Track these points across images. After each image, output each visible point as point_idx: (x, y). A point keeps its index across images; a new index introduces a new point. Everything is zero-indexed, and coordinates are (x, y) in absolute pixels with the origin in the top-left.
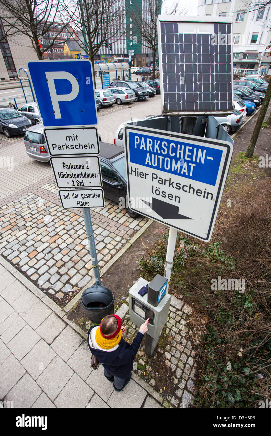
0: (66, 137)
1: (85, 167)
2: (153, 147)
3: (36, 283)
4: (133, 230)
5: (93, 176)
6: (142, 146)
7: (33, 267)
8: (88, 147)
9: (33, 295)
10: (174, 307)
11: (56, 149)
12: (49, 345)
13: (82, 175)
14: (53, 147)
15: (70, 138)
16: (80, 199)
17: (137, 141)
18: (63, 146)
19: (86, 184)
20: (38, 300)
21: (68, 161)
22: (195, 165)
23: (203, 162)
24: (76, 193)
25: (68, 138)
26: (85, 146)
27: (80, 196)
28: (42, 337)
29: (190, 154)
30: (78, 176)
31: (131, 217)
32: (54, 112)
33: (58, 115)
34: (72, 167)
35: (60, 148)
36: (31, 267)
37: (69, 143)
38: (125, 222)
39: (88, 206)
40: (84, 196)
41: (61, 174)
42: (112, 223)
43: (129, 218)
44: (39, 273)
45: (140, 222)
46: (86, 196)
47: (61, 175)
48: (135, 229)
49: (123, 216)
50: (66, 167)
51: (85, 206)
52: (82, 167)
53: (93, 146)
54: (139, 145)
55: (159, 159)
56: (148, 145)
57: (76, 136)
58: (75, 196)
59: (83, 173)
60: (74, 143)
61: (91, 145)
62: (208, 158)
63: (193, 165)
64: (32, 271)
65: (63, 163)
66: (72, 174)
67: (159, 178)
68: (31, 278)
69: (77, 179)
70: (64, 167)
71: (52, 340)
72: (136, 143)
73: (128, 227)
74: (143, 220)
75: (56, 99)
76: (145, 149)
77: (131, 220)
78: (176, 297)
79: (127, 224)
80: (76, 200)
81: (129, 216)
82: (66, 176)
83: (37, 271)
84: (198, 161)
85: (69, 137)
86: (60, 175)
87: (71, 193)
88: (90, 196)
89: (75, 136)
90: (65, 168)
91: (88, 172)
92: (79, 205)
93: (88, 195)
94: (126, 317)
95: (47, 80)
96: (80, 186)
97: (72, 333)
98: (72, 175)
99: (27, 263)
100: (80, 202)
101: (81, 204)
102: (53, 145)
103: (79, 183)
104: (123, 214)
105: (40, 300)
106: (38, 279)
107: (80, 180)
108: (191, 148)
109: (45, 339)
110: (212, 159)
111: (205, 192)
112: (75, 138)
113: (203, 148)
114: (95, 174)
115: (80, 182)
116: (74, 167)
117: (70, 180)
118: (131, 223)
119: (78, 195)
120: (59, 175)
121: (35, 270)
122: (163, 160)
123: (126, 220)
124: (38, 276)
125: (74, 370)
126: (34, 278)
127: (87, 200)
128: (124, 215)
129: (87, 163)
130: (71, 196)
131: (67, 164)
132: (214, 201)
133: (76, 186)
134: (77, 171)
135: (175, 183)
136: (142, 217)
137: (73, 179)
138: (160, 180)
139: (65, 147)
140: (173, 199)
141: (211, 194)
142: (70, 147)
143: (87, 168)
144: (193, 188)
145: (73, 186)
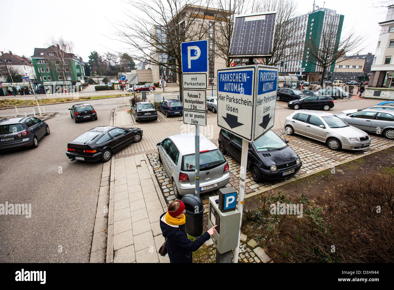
1: (198, 97)
2: (227, 78)
3: (165, 198)
4: (252, 190)
5: (202, 103)
7: (169, 188)
9: (160, 203)
10: (259, 258)
11: (186, 85)
12: (154, 236)
13: (196, 102)
16: (193, 118)
19: (198, 108)
20: (162, 207)
21: (191, 93)
23: (246, 81)
24: (192, 113)
25: (192, 79)
26: (200, 84)
27: (193, 116)
28: (152, 230)
29: (240, 77)
30: (194, 102)
31: (255, 181)
33: (189, 67)
35: (188, 85)
36: (167, 188)
37: (193, 82)
38: (248, 182)
39: (197, 124)
40: (196, 116)
42: (236, 180)
43: (252, 181)
44: (170, 193)
45: (261, 186)
47: (186, 101)
48: (254, 190)
49: (247, 178)
51: (195, 124)
52: (196, 96)
53: (204, 84)
54: (222, 79)
55: (229, 85)
56: (225, 78)
58: (191, 116)
59: (197, 100)
60: (195, 82)
62: (247, 77)
63: (242, 84)
64: (167, 190)
65: (188, 93)
66: (192, 101)
68: (165, 194)
69: (194, 104)
70: (188, 95)
71: (156, 235)
72: (221, 78)
73: (248, 187)
74: (264, 186)
75: (190, 58)
76: (224, 81)
77: (253, 183)
78: (265, 252)
79: (249, 184)
80: (191, 118)
81: (253, 180)
82: (188, 101)
83: (170, 192)
84: (244, 81)
87: (189, 113)
88: (199, 117)
89: (196, 78)
90: (189, 96)
91: (200, 100)
94: (213, 246)
95: (188, 50)
99: (166, 185)
100: (193, 120)
101: (193, 122)
103: (194, 107)
104: (248, 177)
105: (163, 208)
106: (168, 196)
107: (195, 105)
108: (241, 74)
109: (153, 232)
110: (249, 77)
111: (248, 101)
113: (245, 72)
116: (193, 96)
117: (189, 104)
118: (252, 185)
121: (169, 191)
122: (231, 85)
123: (249, 182)
124: (169, 195)
125: (159, 261)
126: (166, 195)
127: (197, 119)
128: (249, 178)
129: (200, 94)
130: (189, 115)
131: (190, 94)
132: (252, 107)
133: (193, 109)
134: (194, 99)
135: (235, 99)
136: (263, 184)
137: (191, 104)
138: (230, 99)
139: (190, 84)
140: (235, 111)
141: (250, 102)
142: (192, 84)
143: (199, 98)
144: (243, 100)
145: (191, 108)
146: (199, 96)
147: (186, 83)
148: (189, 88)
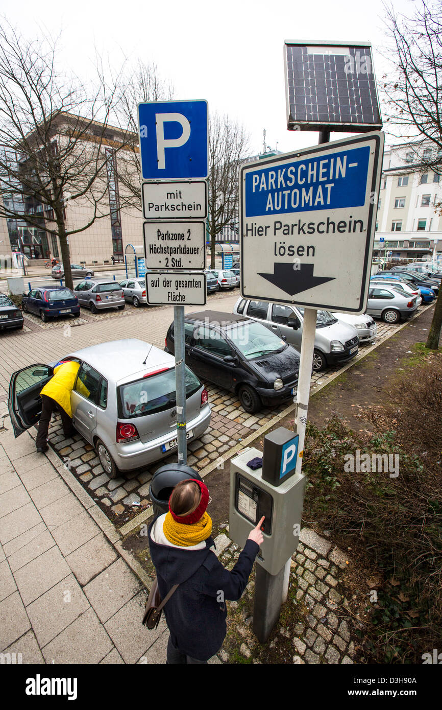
0: (168, 194)
1: (186, 238)
2: (276, 181)
3: (85, 485)
4: (249, 430)
5: (195, 251)
6: (262, 186)
7: (87, 463)
8: (193, 208)
9: (76, 501)
10: (313, 551)
11: (153, 210)
12: (82, 586)
13: (180, 250)
14: (149, 207)
15: (172, 195)
16: (172, 288)
17: (256, 182)
18: (161, 206)
19: (185, 264)
20: (83, 509)
21: (164, 228)
22: (333, 185)
23: (344, 175)
24: (168, 277)
25: (169, 195)
26: (190, 207)
27: (173, 284)
28: (74, 571)
29: (325, 170)
30: (175, 251)
31: (247, 412)
32: (158, 161)
33: (162, 165)
34: (169, 236)
35: (157, 209)
36: (84, 463)
37: (171, 202)
38: (237, 417)
39: (182, 302)
40: (179, 284)
41: (154, 247)
42: (217, 418)
43: (243, 413)
44: (94, 472)
45: (261, 419)
46: (182, 285)
47: (154, 250)
48: (252, 428)
49: (234, 410)
50: (161, 236)
51: (179, 302)
52: (180, 237)
53: (199, 206)
54: (258, 187)
55: (283, 196)
56: (270, 181)
57: (180, 193)
58: (167, 284)
59: (183, 246)
60: (176, 202)
61: (197, 205)
62: (351, 165)
63: (330, 186)
64: (86, 468)
65: (159, 231)
66: (168, 248)
67: (285, 226)
68: (82, 477)
69: (173, 256)
70: (159, 236)
71: (88, 579)
72: (255, 184)
73: (241, 424)
74: (265, 417)
75: (162, 144)
76: (266, 189)
77: (246, 416)
78: (318, 534)
79: (241, 420)
80: (167, 289)
81: (244, 410)
82: (159, 250)
83: (92, 469)
84: (337, 177)
86: (152, 249)
87: (162, 277)
88: (188, 284)
89: (178, 192)
90: (160, 238)
91: (189, 245)
92: (170, 298)
93: (184, 283)
95: (156, 123)
96: (175, 267)
97: (125, 572)
98: (167, 250)
99: (80, 457)
100: (173, 294)
101: (173, 297)
102: (149, 204)
103: (175, 262)
104: (234, 408)
105: (86, 510)
106: (91, 480)
107: (177, 257)
108: (326, 161)
109: (77, 575)
110: (356, 164)
111: (350, 222)
112: (178, 195)
113: (341, 155)
114: (198, 249)
115: (176, 261)
116: (171, 236)
117: (162, 257)
118: (246, 419)
119: (171, 281)
120: (150, 249)
121: (90, 468)
122: (290, 195)
123: (239, 416)
124: (92, 477)
125: (113, 643)
126: (85, 478)
127: (182, 291)
128: (237, 409)
129: (189, 231)
130: (161, 283)
131: (164, 232)
132: (365, 234)
133: (170, 266)
134: (174, 244)
135: (306, 225)
136: (263, 414)
137: (167, 255)
138: (287, 228)
139: (163, 207)
140: (305, 253)
141: (361, 222)
142: (170, 208)
143: (188, 239)
144: (333, 223)
145: (166, 266)
146: (186, 235)
147: (151, 205)
148: (161, 217)
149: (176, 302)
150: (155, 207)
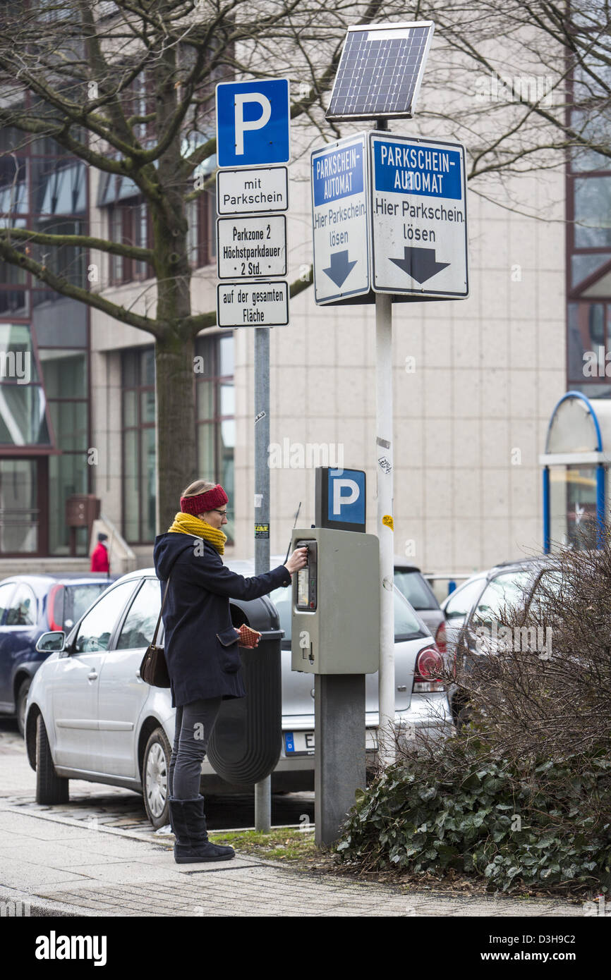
1: (265, 236)
5: (275, 252)
8: (273, 199)
11: (228, 203)
13: (259, 252)
14: (225, 200)
15: (251, 185)
16: (249, 304)
18: (238, 198)
19: (264, 270)
21: (241, 225)
24: (245, 289)
25: (247, 184)
26: (270, 197)
27: (250, 297)
30: (251, 253)
32: (236, 145)
33: (240, 150)
34: (246, 235)
35: (234, 202)
37: (249, 193)
39: (261, 323)
40: (257, 297)
41: (229, 249)
46: (260, 298)
47: (229, 254)
50: (237, 235)
51: (256, 323)
52: (259, 235)
53: (279, 196)
57: (259, 182)
58: (243, 298)
59: (261, 247)
60: (254, 192)
61: (278, 195)
65: (235, 229)
66: (245, 250)
69: (251, 260)
70: (235, 235)
75: (241, 126)
80: (243, 306)
82: (235, 254)
85: (249, 183)
86: (227, 252)
87: (237, 289)
88: (267, 297)
89: (257, 180)
90: (236, 237)
91: (269, 244)
92: (246, 317)
93: (263, 296)
95: (235, 106)
96: (253, 275)
98: (243, 253)
100: (249, 312)
101: (250, 316)
102: (225, 196)
103: (252, 267)
107: (254, 261)
112: (258, 183)
114: (279, 249)
115: (254, 267)
116: (248, 235)
117: (238, 262)
119: (247, 294)
120: (225, 252)
127: (261, 306)
129: (269, 227)
130: (236, 297)
131: (240, 230)
133: (247, 274)
134: (252, 245)
137: (244, 260)
139: (241, 200)
142: (248, 200)
143: (268, 238)
145: (243, 274)
146: (266, 233)
147: (227, 198)
148: (238, 211)
149: (253, 323)
150: (231, 200)
